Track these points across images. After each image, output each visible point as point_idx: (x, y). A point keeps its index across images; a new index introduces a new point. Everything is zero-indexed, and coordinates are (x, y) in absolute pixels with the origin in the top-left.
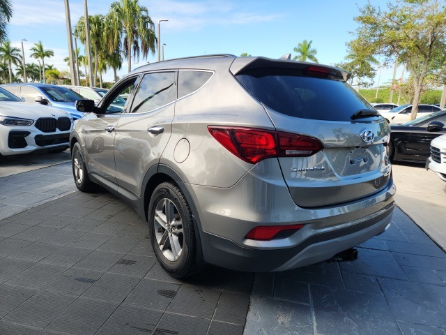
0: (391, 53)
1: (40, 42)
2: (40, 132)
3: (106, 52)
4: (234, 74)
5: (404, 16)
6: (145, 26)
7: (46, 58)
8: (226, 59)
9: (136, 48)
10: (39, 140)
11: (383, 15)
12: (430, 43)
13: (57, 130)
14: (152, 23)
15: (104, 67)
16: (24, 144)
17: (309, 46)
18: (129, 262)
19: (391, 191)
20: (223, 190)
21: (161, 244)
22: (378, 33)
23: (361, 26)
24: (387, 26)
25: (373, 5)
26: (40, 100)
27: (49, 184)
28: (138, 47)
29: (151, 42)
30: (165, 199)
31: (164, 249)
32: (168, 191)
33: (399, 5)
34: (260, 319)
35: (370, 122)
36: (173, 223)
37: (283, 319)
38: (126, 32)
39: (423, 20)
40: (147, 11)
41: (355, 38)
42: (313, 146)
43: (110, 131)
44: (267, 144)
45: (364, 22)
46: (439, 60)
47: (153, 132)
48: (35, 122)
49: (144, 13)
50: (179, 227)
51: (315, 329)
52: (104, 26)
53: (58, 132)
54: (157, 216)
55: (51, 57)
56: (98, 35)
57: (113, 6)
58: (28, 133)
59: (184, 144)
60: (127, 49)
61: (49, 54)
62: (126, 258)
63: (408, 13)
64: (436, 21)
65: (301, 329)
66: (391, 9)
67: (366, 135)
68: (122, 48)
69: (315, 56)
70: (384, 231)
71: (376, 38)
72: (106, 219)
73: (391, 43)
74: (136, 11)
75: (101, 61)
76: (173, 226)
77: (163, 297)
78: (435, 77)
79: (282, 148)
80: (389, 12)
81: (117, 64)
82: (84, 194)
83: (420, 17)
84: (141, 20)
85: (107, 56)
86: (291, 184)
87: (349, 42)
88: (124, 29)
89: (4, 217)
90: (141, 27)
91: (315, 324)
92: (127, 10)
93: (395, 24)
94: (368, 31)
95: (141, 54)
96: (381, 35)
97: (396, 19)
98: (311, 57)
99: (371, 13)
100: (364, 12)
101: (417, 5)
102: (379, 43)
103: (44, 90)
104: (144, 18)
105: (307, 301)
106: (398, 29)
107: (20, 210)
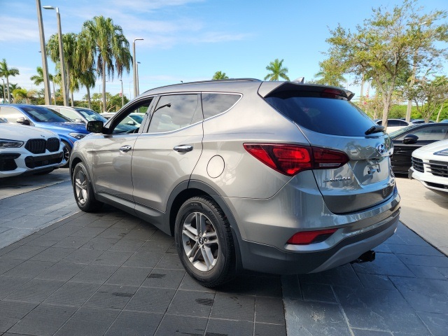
0: (361, 71)
1: (4, 60)
2: (30, 154)
3: (79, 70)
4: (263, 96)
5: (372, 38)
6: (119, 45)
7: (10, 77)
8: (252, 83)
9: (111, 66)
10: (29, 161)
11: (353, 37)
12: (396, 62)
13: (47, 151)
14: (127, 42)
15: (77, 86)
16: (14, 167)
17: (280, 64)
18: (159, 276)
19: (397, 198)
20: (261, 201)
21: (190, 256)
22: (348, 53)
23: (332, 47)
24: (356, 47)
25: (344, 28)
26: (22, 121)
27: (48, 206)
28: (113, 66)
29: (126, 60)
30: (196, 213)
31: (194, 261)
32: (200, 205)
33: (367, 27)
34: (297, 319)
35: (377, 137)
36: (204, 235)
37: (318, 317)
38: (100, 51)
39: (388, 42)
40: (121, 30)
41: (327, 58)
42: (340, 159)
43: (125, 151)
44: (304, 158)
45: (335, 43)
46: (402, 78)
47: (180, 150)
48: (25, 143)
49: (118, 32)
50: (211, 238)
51: (348, 323)
52: (76, 45)
53: (48, 153)
54: (186, 229)
55: (16, 75)
56: (70, 53)
57: (86, 25)
58: (18, 155)
59: (217, 161)
60: (101, 68)
61: (14, 72)
62: (153, 272)
63: (375, 35)
64: (401, 42)
65: (336, 324)
66: (360, 31)
67: (380, 148)
68: (96, 66)
69: (286, 74)
70: (393, 233)
71: (346, 58)
72: (121, 237)
73: (360, 63)
74: (109, 29)
75: (74, 80)
76: (205, 238)
77: (202, 305)
78: (400, 93)
79: (316, 161)
80: (358, 34)
81: (90, 82)
82: (88, 214)
83: (386, 38)
84: (115, 39)
85: (80, 75)
86: (325, 193)
87: (322, 62)
88: (97, 48)
89: (15, 241)
90: (116, 46)
91: (347, 320)
92: (101, 29)
93: (364, 45)
94: (339, 52)
95: (116, 72)
96: (352, 55)
97: (364, 40)
98: (283, 75)
99: (342, 34)
100: (335, 34)
101: (383, 28)
102: (349, 63)
103: (25, 110)
104: (118, 37)
105: (334, 301)
106: (367, 50)
107: (29, 233)
